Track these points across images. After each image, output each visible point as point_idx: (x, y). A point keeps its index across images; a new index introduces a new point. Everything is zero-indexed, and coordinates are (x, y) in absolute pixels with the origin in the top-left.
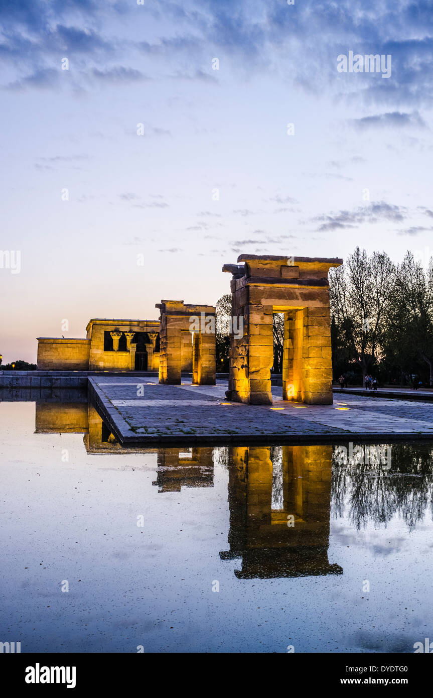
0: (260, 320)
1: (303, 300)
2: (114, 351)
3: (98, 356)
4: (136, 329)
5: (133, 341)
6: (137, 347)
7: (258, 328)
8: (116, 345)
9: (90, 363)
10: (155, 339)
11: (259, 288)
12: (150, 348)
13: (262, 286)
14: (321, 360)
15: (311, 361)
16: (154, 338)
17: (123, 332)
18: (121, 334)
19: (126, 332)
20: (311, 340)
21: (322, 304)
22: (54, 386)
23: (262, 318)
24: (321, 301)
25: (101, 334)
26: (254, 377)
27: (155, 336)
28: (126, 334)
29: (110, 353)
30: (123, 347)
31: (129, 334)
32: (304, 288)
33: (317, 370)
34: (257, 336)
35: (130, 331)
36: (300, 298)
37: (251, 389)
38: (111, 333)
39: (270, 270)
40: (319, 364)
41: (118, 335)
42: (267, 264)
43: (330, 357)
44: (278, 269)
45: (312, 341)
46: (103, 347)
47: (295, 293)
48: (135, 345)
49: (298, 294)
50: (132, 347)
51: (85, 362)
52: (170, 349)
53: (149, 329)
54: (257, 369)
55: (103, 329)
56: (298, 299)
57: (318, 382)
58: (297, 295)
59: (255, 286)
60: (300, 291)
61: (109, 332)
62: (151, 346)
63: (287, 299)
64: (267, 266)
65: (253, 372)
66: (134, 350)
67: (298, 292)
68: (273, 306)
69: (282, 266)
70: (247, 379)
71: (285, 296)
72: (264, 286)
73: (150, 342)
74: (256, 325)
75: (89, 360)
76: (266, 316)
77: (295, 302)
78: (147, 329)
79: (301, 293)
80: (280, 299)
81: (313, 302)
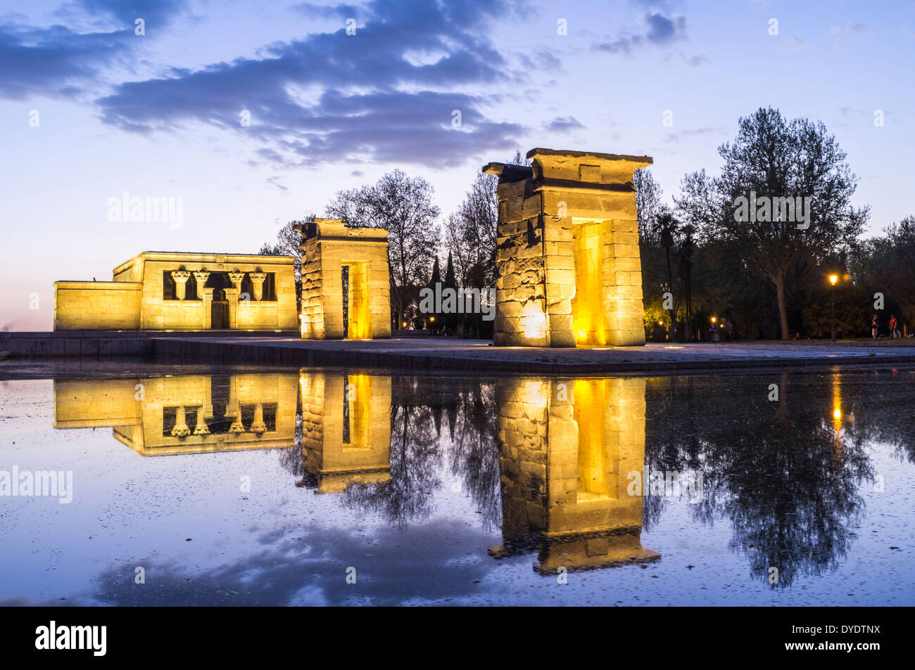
0: (557, 236)
1: (607, 211)
2: (179, 299)
3: (155, 308)
4: (212, 268)
5: (207, 285)
6: (214, 292)
7: (556, 246)
8: (181, 291)
9: (142, 319)
10: (240, 281)
11: (555, 193)
12: (232, 294)
13: (559, 190)
14: (628, 288)
15: (620, 290)
16: (237, 280)
17: (192, 272)
18: (189, 275)
19: (197, 271)
20: (618, 262)
21: (628, 216)
22: (101, 352)
23: (560, 234)
24: (627, 212)
25: (159, 274)
26: (554, 310)
27: (241, 277)
28: (196, 274)
29: (172, 303)
30: (191, 294)
31: (201, 274)
32: (607, 195)
33: (626, 301)
34: (555, 257)
35: (203, 271)
36: (603, 208)
37: (551, 327)
38: (173, 274)
39: (567, 170)
40: (629, 293)
41: (185, 276)
42: (563, 162)
43: (640, 284)
44: (577, 168)
45: (619, 263)
46: (161, 294)
47: (596, 200)
48: (211, 290)
49: (600, 202)
50: (206, 294)
51: (133, 318)
52: (327, 289)
53: (230, 267)
54: (557, 300)
55: (161, 266)
56: (601, 210)
57: (628, 316)
58: (599, 204)
59: (550, 191)
60: (603, 199)
61: (170, 272)
62: (234, 291)
63: (588, 209)
64: (563, 165)
65: (552, 305)
66: (211, 297)
67: (600, 200)
68: (573, 218)
69: (581, 165)
70: (544, 314)
71: (586, 205)
72: (561, 192)
73: (231, 285)
74: (554, 242)
75: (140, 314)
76: (564, 231)
77: (596, 212)
78: (227, 267)
79: (604, 202)
80: (580, 209)
81: (618, 213)
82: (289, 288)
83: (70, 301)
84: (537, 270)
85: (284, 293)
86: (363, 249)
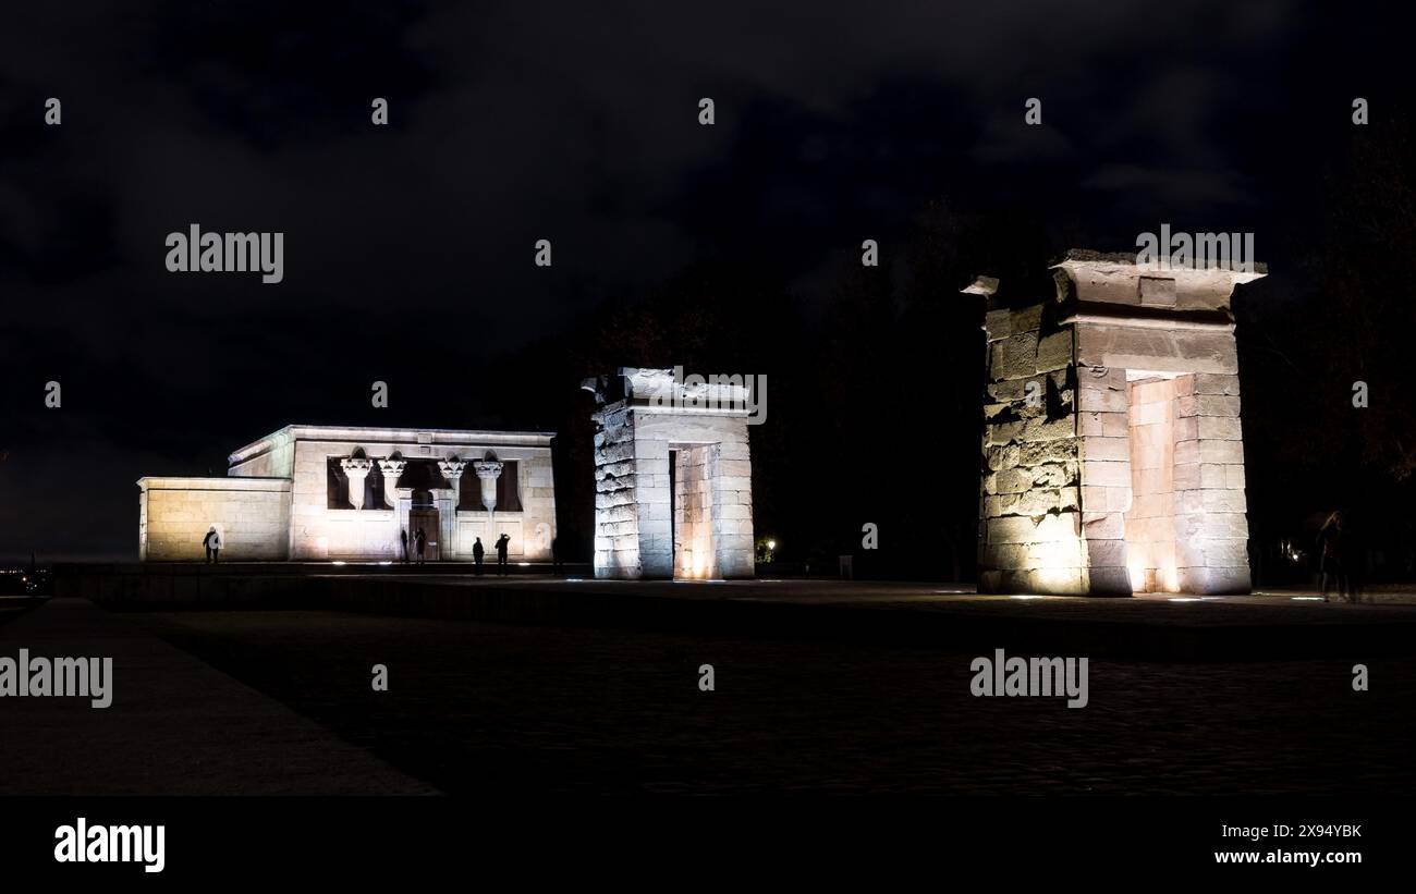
0: (1101, 403)
1: (1186, 358)
2: (353, 507)
3: (314, 523)
4: (409, 451)
5: (401, 483)
7: (1099, 420)
8: (357, 492)
9: (291, 542)
10: (458, 476)
11: (1097, 328)
12: (444, 500)
13: (1103, 323)
14: (1225, 494)
15: (1208, 497)
16: (454, 474)
17: (375, 460)
18: (371, 465)
19: (384, 459)
20: (1204, 447)
21: (1223, 367)
23: (1107, 399)
24: (1219, 360)
25: (318, 463)
26: (1095, 532)
27: (459, 469)
28: (382, 464)
29: (343, 514)
30: (376, 498)
31: (391, 463)
32: (1185, 330)
33: (1218, 517)
34: (1098, 439)
35: (395, 457)
36: (1178, 352)
37: (1091, 561)
38: (344, 463)
39: (1119, 287)
40: (1222, 502)
41: (364, 467)
42: (1111, 272)
43: (1242, 486)
44: (1135, 283)
45: (1206, 451)
46: (325, 499)
47: (1168, 340)
48: (408, 493)
49: (1174, 342)
50: (399, 499)
51: (275, 540)
52: (644, 491)
53: (441, 452)
54: (1100, 516)
55: (323, 450)
56: (1175, 356)
57: (1223, 544)
58: (1172, 346)
59: (1090, 323)
60: (1178, 337)
61: (338, 460)
63: (1153, 355)
64: (1112, 278)
65: (1092, 523)
66: (408, 505)
67: (1174, 338)
68: (1128, 372)
69: (1142, 277)
70: (1077, 538)
71: (1150, 349)
72: (1106, 325)
73: (443, 484)
74: (1095, 413)
75: (287, 531)
76: (1113, 394)
77: (1170, 360)
78: (437, 451)
79: (1181, 342)
80: (1140, 354)
81: (1205, 361)
82: (541, 488)
83: (170, 510)
84: (1064, 463)
85: (534, 496)
86: (705, 421)
